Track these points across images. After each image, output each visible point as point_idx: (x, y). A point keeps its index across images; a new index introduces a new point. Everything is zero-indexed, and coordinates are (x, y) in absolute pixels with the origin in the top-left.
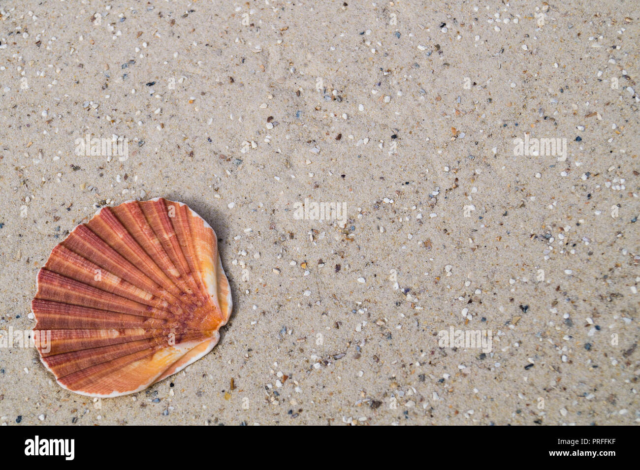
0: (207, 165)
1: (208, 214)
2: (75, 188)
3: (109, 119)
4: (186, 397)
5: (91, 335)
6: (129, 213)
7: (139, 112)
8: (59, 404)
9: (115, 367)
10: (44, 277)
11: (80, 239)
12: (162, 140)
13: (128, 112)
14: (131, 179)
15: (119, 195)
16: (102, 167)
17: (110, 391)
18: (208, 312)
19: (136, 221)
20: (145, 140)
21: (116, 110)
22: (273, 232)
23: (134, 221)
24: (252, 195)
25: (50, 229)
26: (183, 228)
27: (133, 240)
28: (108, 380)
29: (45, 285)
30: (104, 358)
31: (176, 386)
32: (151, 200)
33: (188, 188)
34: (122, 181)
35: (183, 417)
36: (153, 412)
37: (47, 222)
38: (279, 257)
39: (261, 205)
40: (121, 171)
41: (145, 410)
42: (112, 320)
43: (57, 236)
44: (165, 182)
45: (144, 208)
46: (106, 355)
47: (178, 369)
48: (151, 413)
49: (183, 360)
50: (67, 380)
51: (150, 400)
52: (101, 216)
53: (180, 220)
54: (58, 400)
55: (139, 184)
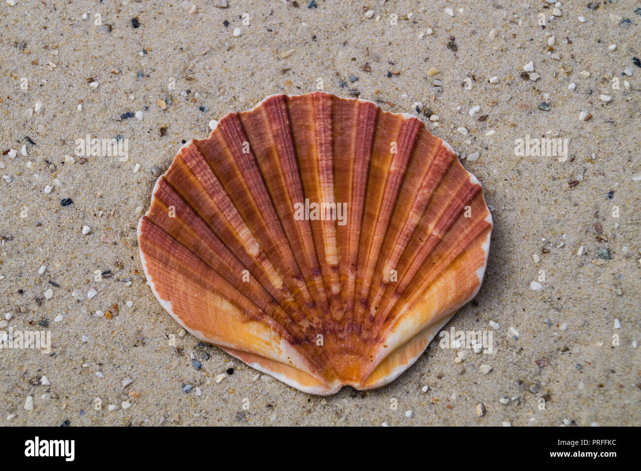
0: (571, 215)
1: (502, 262)
2: (425, 63)
3: (551, 41)
4: (225, 401)
5: (232, 219)
6: (432, 158)
7: (587, 74)
8: (117, 239)
9: (206, 280)
10: (274, 107)
11: (356, 118)
12: (567, 130)
13: (578, 60)
14: (485, 128)
15: (452, 126)
16: (476, 78)
17: (167, 296)
18: (361, 355)
19: (427, 174)
20: (553, 109)
21: (570, 42)
22: (534, 368)
23: (425, 170)
24: (570, 304)
25: (347, 69)
26: (456, 244)
27: (397, 187)
28: (181, 284)
29: (264, 114)
30: (212, 257)
31: (231, 378)
32: (470, 174)
33: (522, 211)
34: (474, 117)
35: (196, 415)
36: (179, 370)
37: (354, 59)
38: (502, 400)
39: (563, 327)
40: (487, 107)
41: (175, 357)
42: (271, 233)
43: (344, 85)
44: (511, 174)
45: (452, 172)
46: (217, 256)
47: (256, 366)
48: (176, 369)
49: (271, 364)
50: (150, 230)
51: (192, 356)
52: (404, 123)
53: (466, 231)
54: (122, 234)
55: (486, 142)
